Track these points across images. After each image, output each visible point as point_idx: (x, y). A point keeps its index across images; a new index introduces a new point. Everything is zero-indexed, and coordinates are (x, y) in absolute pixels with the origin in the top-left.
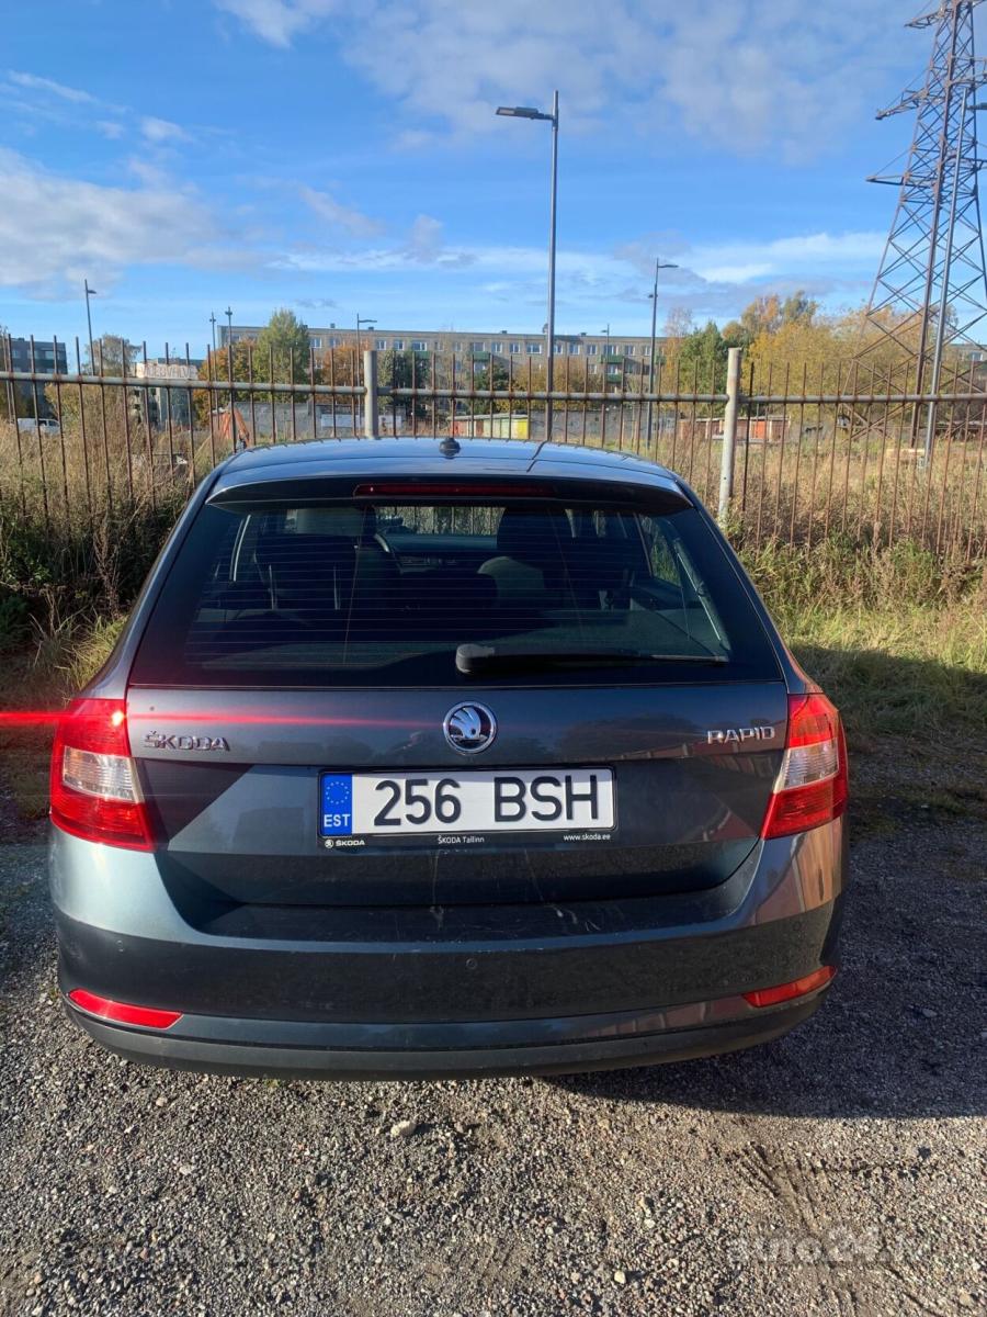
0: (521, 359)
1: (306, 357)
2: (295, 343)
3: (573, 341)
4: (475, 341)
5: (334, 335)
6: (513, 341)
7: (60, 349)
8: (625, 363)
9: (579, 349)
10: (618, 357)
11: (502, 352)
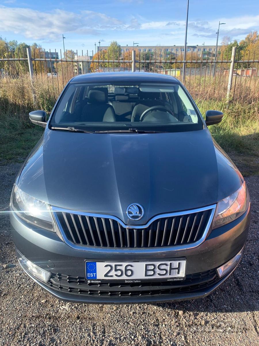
0: (179, 53)
1: (120, 54)
2: (117, 50)
3: (194, 47)
4: (166, 49)
5: (128, 48)
6: (177, 48)
7: (57, 54)
8: (209, 54)
9: (196, 50)
10: (207, 52)
11: (174, 51)
